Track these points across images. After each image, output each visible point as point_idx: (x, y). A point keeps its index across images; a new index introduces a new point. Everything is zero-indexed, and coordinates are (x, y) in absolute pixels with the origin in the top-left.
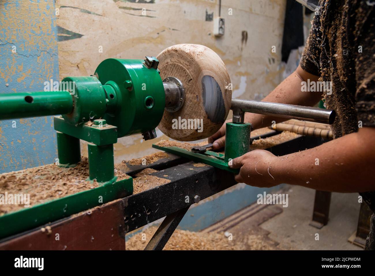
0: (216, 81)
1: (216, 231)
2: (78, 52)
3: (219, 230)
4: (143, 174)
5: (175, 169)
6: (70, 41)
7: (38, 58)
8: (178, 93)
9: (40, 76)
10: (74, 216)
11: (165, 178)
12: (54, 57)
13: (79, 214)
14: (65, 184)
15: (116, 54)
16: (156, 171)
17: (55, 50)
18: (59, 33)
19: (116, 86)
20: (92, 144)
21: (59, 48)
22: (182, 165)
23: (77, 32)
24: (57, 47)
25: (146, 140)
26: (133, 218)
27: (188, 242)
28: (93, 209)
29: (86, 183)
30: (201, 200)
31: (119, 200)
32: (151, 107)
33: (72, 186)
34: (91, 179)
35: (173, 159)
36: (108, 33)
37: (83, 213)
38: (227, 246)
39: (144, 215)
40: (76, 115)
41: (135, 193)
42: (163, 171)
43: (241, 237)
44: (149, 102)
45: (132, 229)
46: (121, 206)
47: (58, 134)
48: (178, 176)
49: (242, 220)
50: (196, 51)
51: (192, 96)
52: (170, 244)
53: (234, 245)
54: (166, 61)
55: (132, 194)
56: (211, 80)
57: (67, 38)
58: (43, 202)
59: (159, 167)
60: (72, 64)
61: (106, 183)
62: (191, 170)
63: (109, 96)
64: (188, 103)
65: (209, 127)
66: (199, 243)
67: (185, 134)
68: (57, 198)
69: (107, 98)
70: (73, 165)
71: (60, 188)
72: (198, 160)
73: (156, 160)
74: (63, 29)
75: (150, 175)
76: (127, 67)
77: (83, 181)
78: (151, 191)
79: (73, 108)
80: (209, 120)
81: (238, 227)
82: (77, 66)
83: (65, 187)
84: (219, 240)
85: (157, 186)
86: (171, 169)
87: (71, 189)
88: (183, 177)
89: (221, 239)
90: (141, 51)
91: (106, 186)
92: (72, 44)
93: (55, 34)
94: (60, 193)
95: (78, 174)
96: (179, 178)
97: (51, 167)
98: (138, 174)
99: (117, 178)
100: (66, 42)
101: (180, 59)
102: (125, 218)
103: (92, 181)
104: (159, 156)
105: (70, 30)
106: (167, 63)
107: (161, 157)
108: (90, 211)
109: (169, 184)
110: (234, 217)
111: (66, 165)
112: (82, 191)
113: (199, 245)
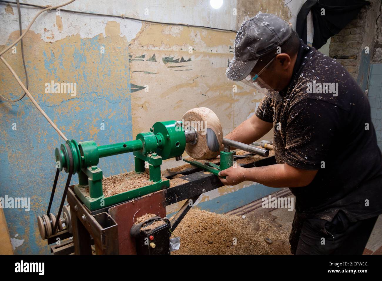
0: (213, 131)
1: (236, 215)
2: (142, 97)
3: (238, 214)
4: (176, 177)
5: (193, 175)
6: (138, 92)
7: (120, 104)
8: (194, 136)
9: (121, 114)
10: (143, 196)
11: (186, 180)
12: (129, 102)
13: (145, 196)
14: (139, 182)
15: (166, 96)
16: (183, 176)
17: (129, 98)
18: (131, 87)
19: (162, 136)
20: (151, 165)
21: (131, 96)
22: (198, 173)
23: (142, 86)
24: (130, 96)
25: (177, 161)
26: (169, 199)
27: (211, 219)
28: (151, 194)
29: (148, 182)
30: (206, 192)
31: (162, 190)
32: (178, 146)
33: (142, 183)
34: (151, 180)
35: (194, 169)
36: (160, 84)
37: (147, 195)
38: (242, 225)
39: (175, 198)
40: (144, 151)
41: (171, 187)
42: (187, 176)
43: (254, 219)
44: (177, 144)
45: (169, 204)
46: (164, 193)
47: (135, 158)
48: (194, 179)
49: (256, 208)
50: (203, 114)
51: (201, 137)
52: (199, 220)
53: (248, 225)
54: (189, 117)
55: (169, 187)
56: (210, 131)
57: (136, 90)
58: (131, 190)
59: (185, 173)
60: (139, 105)
61: (157, 182)
62: (202, 176)
63: (159, 141)
64: (199, 141)
65: (210, 154)
66: (219, 221)
67: (198, 157)
68: (136, 188)
69: (158, 142)
70: (142, 172)
71: (138, 184)
72: (206, 170)
73: (184, 169)
74: (134, 85)
75: (179, 178)
76: (167, 126)
77: (147, 181)
78: (178, 186)
79: (143, 148)
80: (210, 151)
81: (253, 212)
82: (142, 106)
83: (140, 184)
84: (237, 220)
85: (182, 184)
86: (191, 175)
87: (142, 184)
88: (196, 180)
89: (239, 220)
90: (182, 93)
91: (157, 184)
92: (139, 93)
93: (129, 89)
94: (138, 186)
95: (145, 177)
96: (194, 180)
97: (132, 173)
98: (174, 177)
99: (162, 180)
100: (136, 92)
101: (196, 118)
102: (166, 199)
103: (151, 181)
104: (187, 166)
105: (138, 85)
106: (190, 118)
107: (187, 167)
108: (150, 194)
109: (188, 183)
110: (251, 205)
111: (139, 172)
112: (147, 186)
113: (219, 222)
